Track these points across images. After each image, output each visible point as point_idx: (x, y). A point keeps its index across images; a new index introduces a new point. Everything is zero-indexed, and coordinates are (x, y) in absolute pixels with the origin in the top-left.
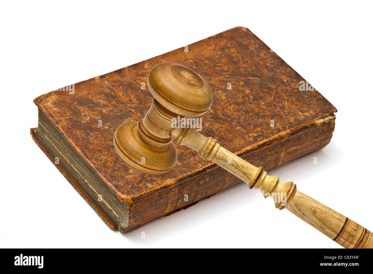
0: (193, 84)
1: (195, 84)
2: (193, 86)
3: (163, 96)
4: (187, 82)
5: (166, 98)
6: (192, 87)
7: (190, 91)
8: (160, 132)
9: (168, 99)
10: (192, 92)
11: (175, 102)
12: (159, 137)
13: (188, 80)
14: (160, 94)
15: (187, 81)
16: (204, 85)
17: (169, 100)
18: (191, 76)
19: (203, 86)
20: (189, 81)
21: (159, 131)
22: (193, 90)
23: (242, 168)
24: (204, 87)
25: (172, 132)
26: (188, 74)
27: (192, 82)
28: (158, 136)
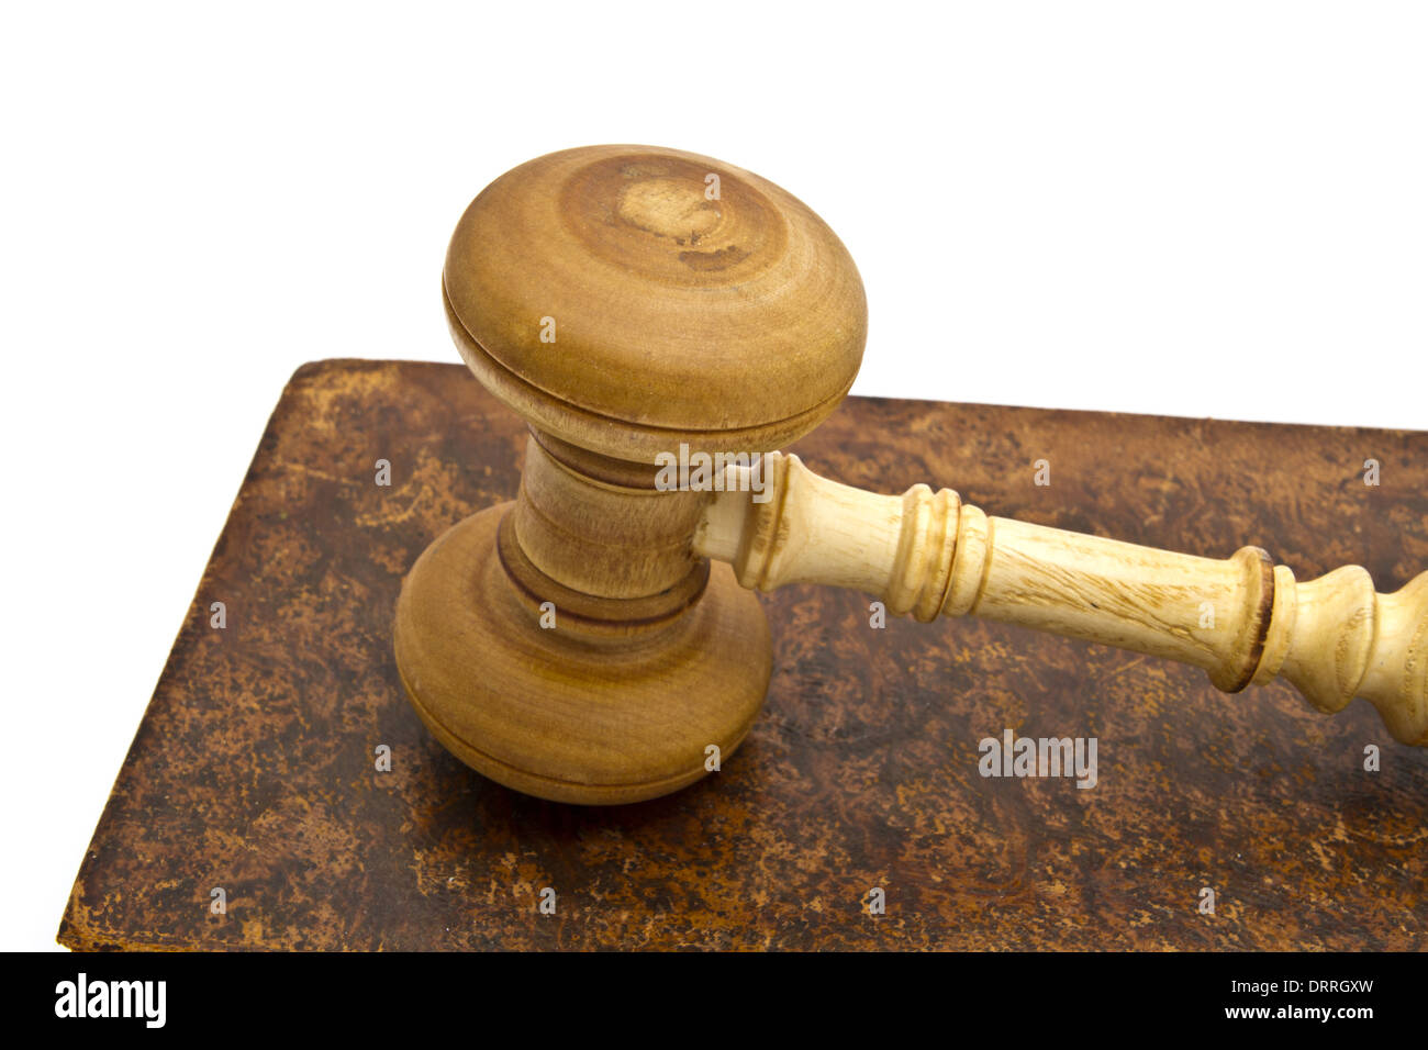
0: (719, 253)
1: (732, 249)
2: (723, 269)
3: (566, 404)
4: (684, 257)
5: (588, 408)
6: (719, 274)
7: (720, 307)
8: (627, 571)
9: (601, 407)
10: (735, 307)
11: (652, 413)
12: (632, 597)
13: (680, 242)
14: (541, 391)
15: (681, 249)
16: (790, 227)
17: (611, 415)
18: (690, 201)
19: (785, 232)
20: (688, 242)
21: (621, 570)
22: (733, 293)
23: (1156, 605)
24: (791, 239)
25: (695, 541)
26: (673, 198)
27: (709, 246)
28: (625, 593)
